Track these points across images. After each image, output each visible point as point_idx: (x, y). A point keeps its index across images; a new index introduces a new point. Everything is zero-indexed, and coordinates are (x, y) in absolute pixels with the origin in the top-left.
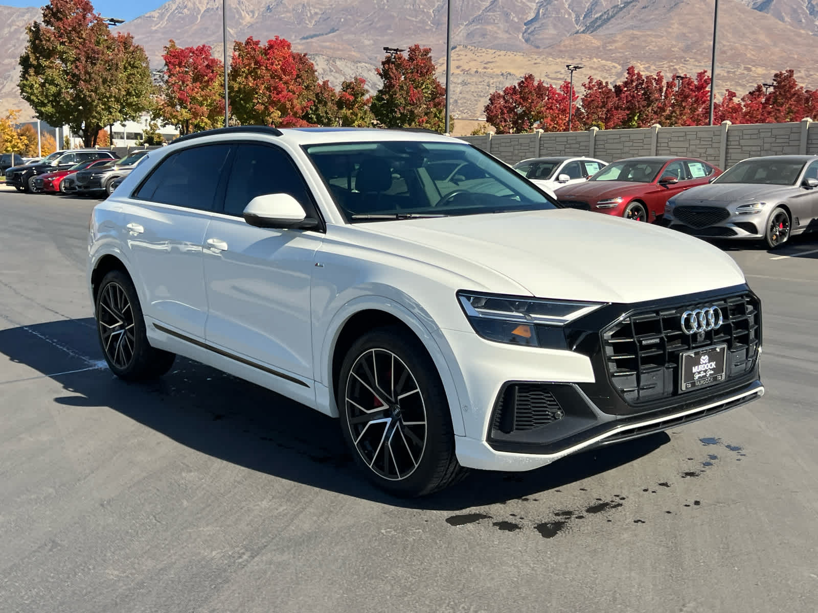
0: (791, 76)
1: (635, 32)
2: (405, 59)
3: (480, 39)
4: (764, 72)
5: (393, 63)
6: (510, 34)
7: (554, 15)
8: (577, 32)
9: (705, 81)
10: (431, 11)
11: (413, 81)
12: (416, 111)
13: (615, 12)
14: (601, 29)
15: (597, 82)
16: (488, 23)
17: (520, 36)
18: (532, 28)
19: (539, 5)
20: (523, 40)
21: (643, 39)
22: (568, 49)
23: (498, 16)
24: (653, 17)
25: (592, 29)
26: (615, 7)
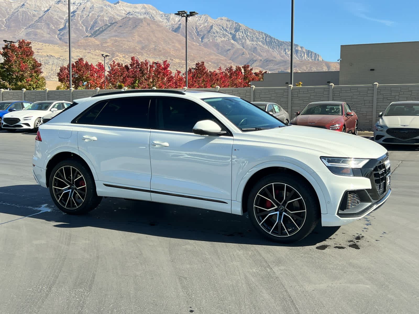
0: (203, 65)
1: (117, 38)
2: (16, 47)
3: (34, 37)
4: (179, 61)
5: (9, 49)
6: (50, 35)
7: (74, 27)
8: (87, 37)
9: (167, 65)
10: (4, 20)
11: (22, 59)
12: (25, 75)
13: (106, 28)
14: (99, 35)
15: (117, 63)
16: (38, 29)
17: (56, 36)
18: (62, 33)
19: (66, 21)
20: (58, 39)
21: (121, 42)
22: (83, 44)
23: (43, 25)
24: (125, 31)
25: (95, 35)
26: (105, 25)
